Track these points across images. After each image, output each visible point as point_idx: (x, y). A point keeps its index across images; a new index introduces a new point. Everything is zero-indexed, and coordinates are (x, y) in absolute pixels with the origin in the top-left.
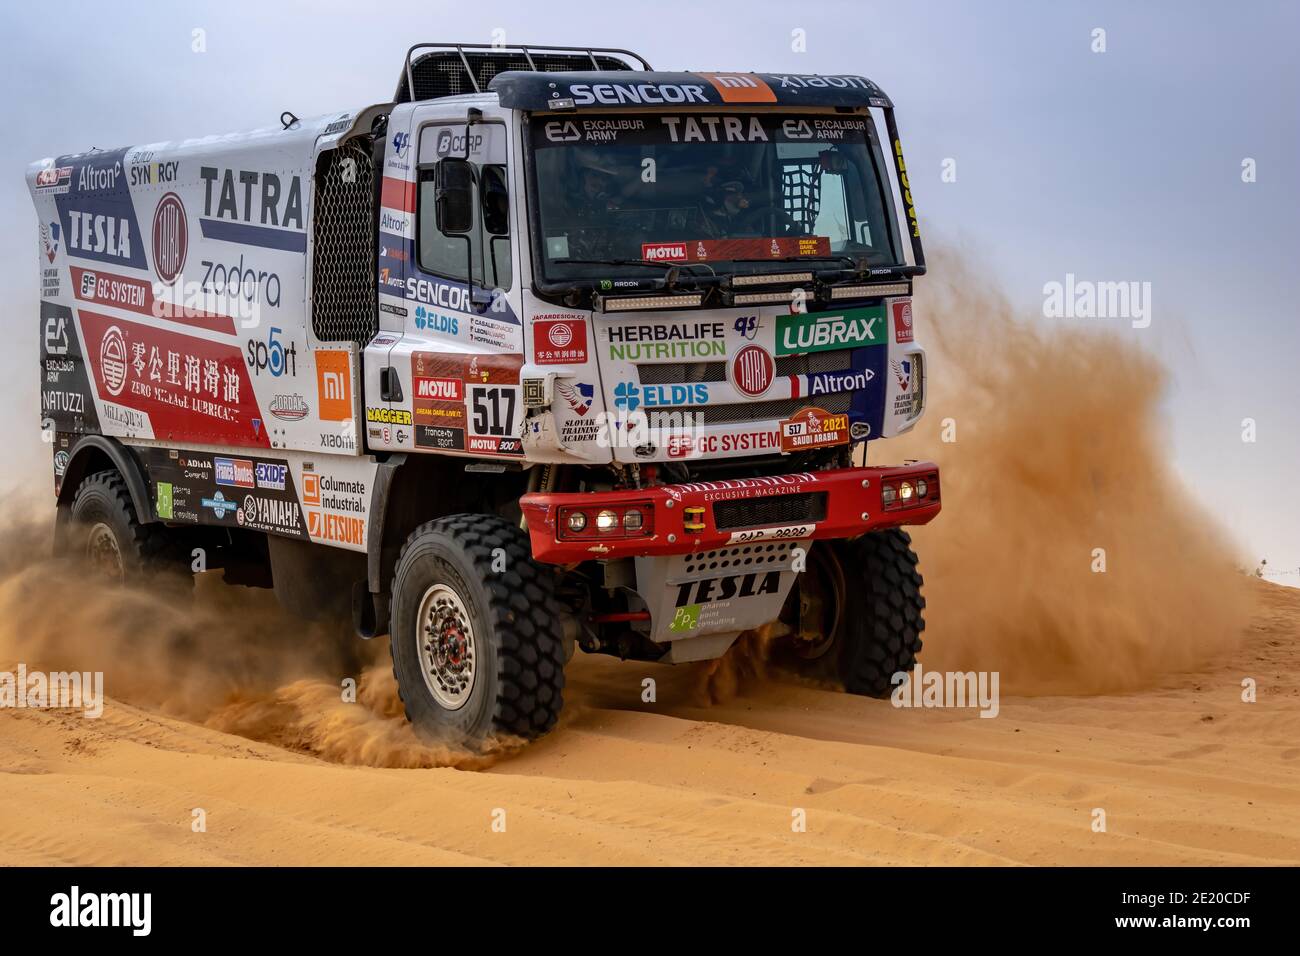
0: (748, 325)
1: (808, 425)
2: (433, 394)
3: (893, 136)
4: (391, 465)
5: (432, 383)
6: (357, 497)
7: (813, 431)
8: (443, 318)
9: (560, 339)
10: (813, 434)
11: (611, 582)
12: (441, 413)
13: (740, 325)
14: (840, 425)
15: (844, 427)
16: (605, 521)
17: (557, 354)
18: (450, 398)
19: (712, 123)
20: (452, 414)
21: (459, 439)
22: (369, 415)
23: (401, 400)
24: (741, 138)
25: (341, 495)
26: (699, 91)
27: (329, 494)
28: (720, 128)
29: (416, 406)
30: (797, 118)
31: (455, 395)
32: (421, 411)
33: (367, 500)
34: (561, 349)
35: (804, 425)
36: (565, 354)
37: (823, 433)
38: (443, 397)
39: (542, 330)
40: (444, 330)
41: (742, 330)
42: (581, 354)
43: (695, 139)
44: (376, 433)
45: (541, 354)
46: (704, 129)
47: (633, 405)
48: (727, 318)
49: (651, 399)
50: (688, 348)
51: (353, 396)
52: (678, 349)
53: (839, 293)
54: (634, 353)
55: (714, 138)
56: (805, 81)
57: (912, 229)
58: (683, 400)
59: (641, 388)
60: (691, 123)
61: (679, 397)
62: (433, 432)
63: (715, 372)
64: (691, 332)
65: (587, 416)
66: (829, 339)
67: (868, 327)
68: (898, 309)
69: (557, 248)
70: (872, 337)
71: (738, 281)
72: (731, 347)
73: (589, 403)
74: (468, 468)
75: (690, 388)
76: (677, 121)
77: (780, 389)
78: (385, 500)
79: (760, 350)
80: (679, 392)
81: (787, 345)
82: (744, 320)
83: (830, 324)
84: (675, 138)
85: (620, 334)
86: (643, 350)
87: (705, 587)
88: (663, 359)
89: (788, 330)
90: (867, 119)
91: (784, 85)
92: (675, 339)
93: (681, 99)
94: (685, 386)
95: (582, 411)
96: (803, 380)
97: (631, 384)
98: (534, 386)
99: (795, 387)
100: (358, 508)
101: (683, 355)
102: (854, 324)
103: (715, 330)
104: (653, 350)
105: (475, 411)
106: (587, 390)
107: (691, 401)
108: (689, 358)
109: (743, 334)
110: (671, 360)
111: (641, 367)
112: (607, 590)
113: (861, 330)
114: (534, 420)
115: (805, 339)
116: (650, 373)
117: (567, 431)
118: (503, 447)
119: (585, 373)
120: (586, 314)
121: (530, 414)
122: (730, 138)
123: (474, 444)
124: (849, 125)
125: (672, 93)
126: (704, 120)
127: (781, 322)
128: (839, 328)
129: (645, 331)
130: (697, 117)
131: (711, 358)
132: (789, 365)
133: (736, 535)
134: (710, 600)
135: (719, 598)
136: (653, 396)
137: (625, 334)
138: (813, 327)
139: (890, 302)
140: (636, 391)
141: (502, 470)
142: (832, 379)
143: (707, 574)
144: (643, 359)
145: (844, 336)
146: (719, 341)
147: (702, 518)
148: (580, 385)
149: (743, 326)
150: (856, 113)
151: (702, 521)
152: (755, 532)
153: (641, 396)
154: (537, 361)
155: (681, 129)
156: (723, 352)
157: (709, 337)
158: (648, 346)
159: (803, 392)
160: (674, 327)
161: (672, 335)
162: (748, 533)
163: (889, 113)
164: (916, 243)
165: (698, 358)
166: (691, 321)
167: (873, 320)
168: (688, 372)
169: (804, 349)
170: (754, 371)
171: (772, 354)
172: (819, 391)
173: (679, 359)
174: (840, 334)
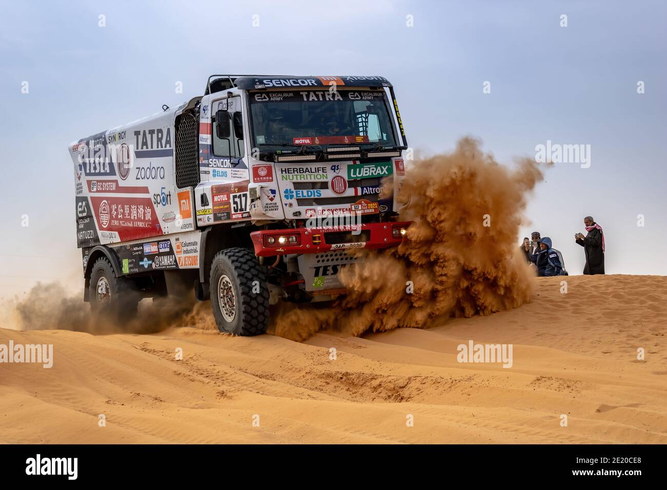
0: (336, 168)
1: (362, 206)
2: (219, 200)
3: (393, 98)
4: (206, 232)
5: (219, 196)
6: (195, 247)
7: (364, 208)
8: (222, 172)
9: (263, 173)
10: (364, 209)
11: (290, 270)
12: (222, 207)
13: (333, 168)
14: (375, 206)
15: (376, 207)
16: (282, 240)
17: (261, 178)
18: (225, 201)
19: (320, 94)
20: (226, 206)
21: (229, 216)
22: (198, 213)
23: (208, 205)
24: (332, 99)
25: (189, 248)
26: (313, 82)
27: (185, 248)
28: (324, 96)
29: (214, 205)
30: (354, 92)
31: (226, 199)
32: (215, 208)
33: (198, 247)
34: (263, 177)
35: (360, 206)
36: (264, 178)
37: (368, 209)
38: (223, 201)
39: (255, 170)
40: (222, 176)
41: (334, 170)
42: (271, 178)
43: (313, 100)
44: (200, 220)
45: (256, 179)
46: (317, 96)
47: (292, 197)
48: (328, 166)
49: (299, 195)
50: (312, 176)
51: (191, 207)
52: (309, 177)
53: (370, 155)
54: (291, 178)
55: (321, 99)
56: (357, 78)
57: (402, 133)
58: (311, 195)
59: (294, 191)
60: (312, 94)
61: (310, 194)
62: (219, 215)
63: (324, 185)
64: (313, 170)
65: (274, 202)
66: (369, 174)
67: (385, 170)
68: (397, 163)
69: (261, 140)
70: (387, 173)
71: (329, 150)
72: (329, 176)
73: (274, 196)
74: (233, 227)
75: (314, 191)
76: (306, 93)
77: (350, 192)
78: (204, 245)
79: (341, 177)
80: (309, 193)
81: (352, 176)
82: (335, 166)
83: (369, 168)
84: (305, 99)
85: (285, 171)
86: (295, 177)
87: (326, 269)
88: (303, 180)
89: (352, 170)
90: (383, 92)
91: (348, 79)
92: (307, 173)
93: (306, 84)
94: (312, 190)
95: (272, 199)
96: (359, 189)
97: (290, 190)
98: (253, 190)
99: (356, 191)
100: (195, 251)
101: (311, 179)
102: (379, 168)
103: (323, 170)
104: (299, 177)
105: (234, 204)
106: (273, 192)
107: (314, 196)
108: (313, 180)
109: (334, 171)
110: (306, 181)
111: (294, 183)
112: (289, 273)
113: (382, 170)
114: (254, 203)
115: (360, 174)
116: (298, 185)
117: (267, 207)
118: (244, 216)
119: (272, 185)
120: (272, 164)
121: (252, 201)
122: (328, 99)
123: (234, 217)
124: (376, 94)
125: (303, 82)
126: (317, 93)
127: (349, 167)
128: (373, 170)
129: (296, 170)
130: (314, 92)
131: (322, 180)
132: (353, 183)
133: (334, 246)
134: (328, 275)
135: (332, 274)
136: (299, 194)
137: (287, 171)
138: (362, 169)
139: (393, 159)
140: (293, 192)
141: (244, 225)
142: (371, 189)
143: (326, 264)
144: (295, 180)
145: (375, 172)
146: (325, 174)
147: (319, 238)
148: (271, 190)
149: (334, 168)
150: (378, 90)
151: (319, 240)
152: (341, 245)
153: (294, 194)
154: (254, 181)
155: (308, 96)
156: (327, 178)
157: (321, 172)
158: (297, 175)
159: (360, 193)
160: (307, 169)
161: (306, 171)
162: (339, 245)
163: (391, 89)
164: (404, 138)
165: (316, 180)
166: (313, 166)
167: (387, 167)
168: (313, 185)
169: (359, 177)
170: (339, 186)
171: (346, 179)
172: (366, 193)
173: (309, 180)
174: (373, 172)
